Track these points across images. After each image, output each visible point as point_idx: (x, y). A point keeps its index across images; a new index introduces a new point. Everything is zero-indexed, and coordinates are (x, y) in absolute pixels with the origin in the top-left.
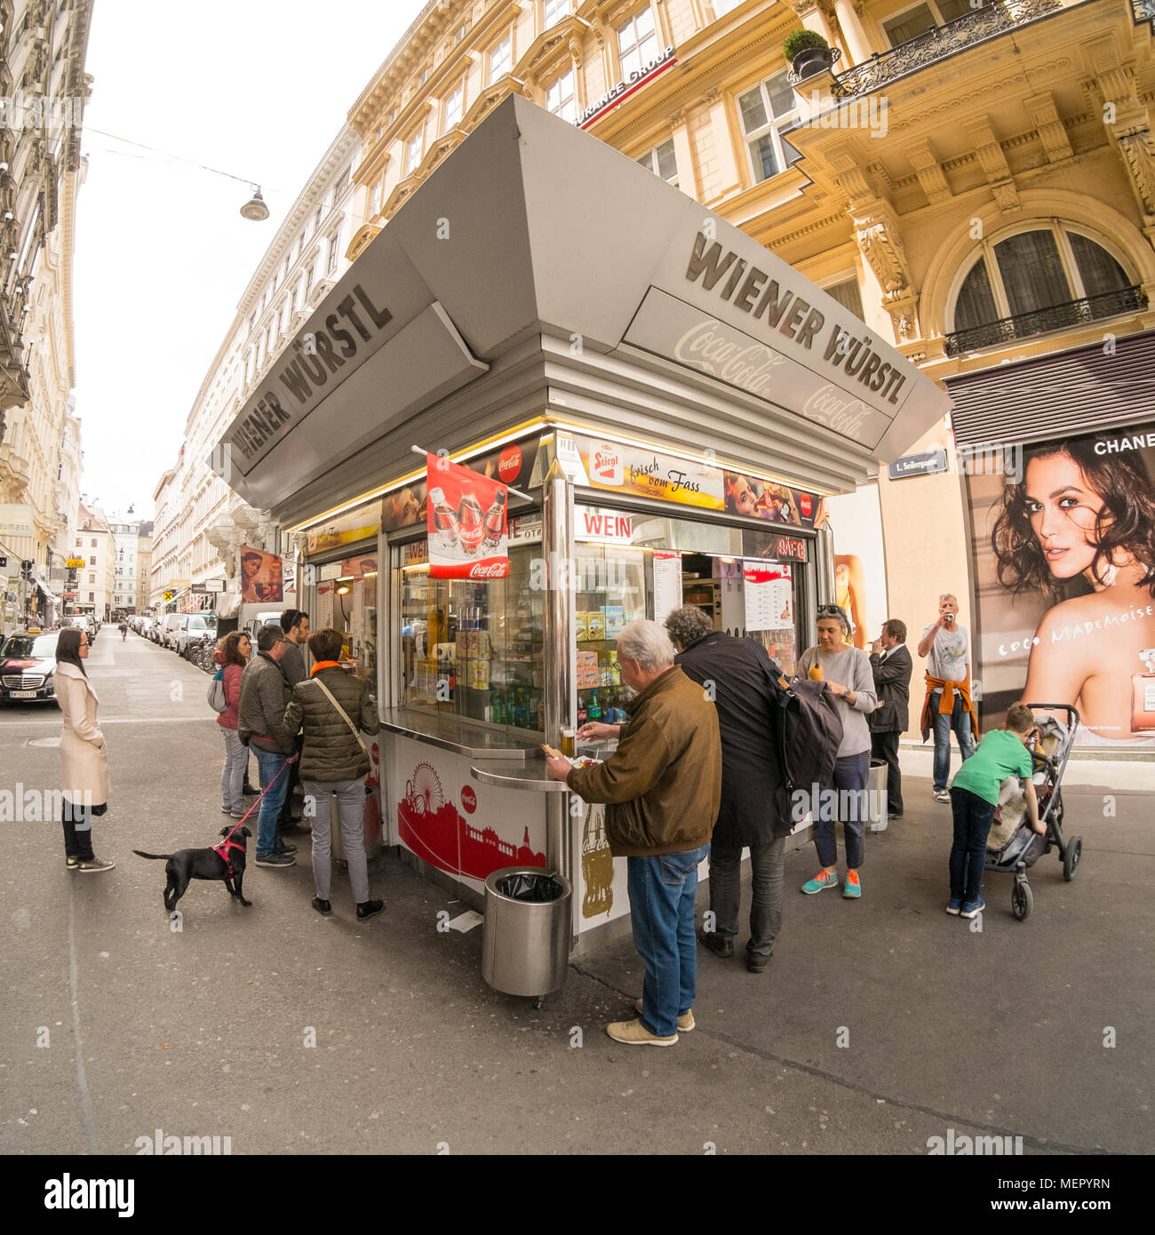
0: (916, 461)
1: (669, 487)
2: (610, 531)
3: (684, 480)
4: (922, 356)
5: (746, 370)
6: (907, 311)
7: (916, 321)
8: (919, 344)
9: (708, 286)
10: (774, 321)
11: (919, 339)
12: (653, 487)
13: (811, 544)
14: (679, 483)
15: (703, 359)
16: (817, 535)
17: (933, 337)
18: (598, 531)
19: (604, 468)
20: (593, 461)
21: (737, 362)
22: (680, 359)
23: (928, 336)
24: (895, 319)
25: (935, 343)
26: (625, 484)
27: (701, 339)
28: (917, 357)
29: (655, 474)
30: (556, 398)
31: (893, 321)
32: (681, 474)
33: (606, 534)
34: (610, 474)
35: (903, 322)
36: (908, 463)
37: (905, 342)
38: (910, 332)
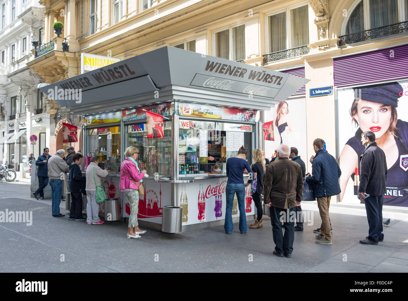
0: (320, 90)
1: (204, 114)
2: (188, 126)
3: (208, 112)
4: (328, 46)
5: (223, 86)
6: (324, 26)
7: (327, 30)
8: (327, 41)
9: (211, 70)
10: (230, 74)
11: (327, 39)
12: (199, 114)
13: (254, 126)
14: (207, 112)
15: (211, 85)
16: (256, 124)
17: (333, 38)
18: (185, 126)
19: (186, 111)
20: (184, 109)
21: (221, 84)
22: (205, 86)
23: (331, 37)
24: (319, 28)
25: (334, 40)
26: (192, 114)
27: (210, 81)
28: (325, 47)
29: (200, 111)
30: (175, 98)
31: (318, 30)
32: (208, 110)
33: (187, 126)
34: (188, 112)
35: (322, 31)
36: (317, 91)
37: (322, 39)
38: (324, 35)
